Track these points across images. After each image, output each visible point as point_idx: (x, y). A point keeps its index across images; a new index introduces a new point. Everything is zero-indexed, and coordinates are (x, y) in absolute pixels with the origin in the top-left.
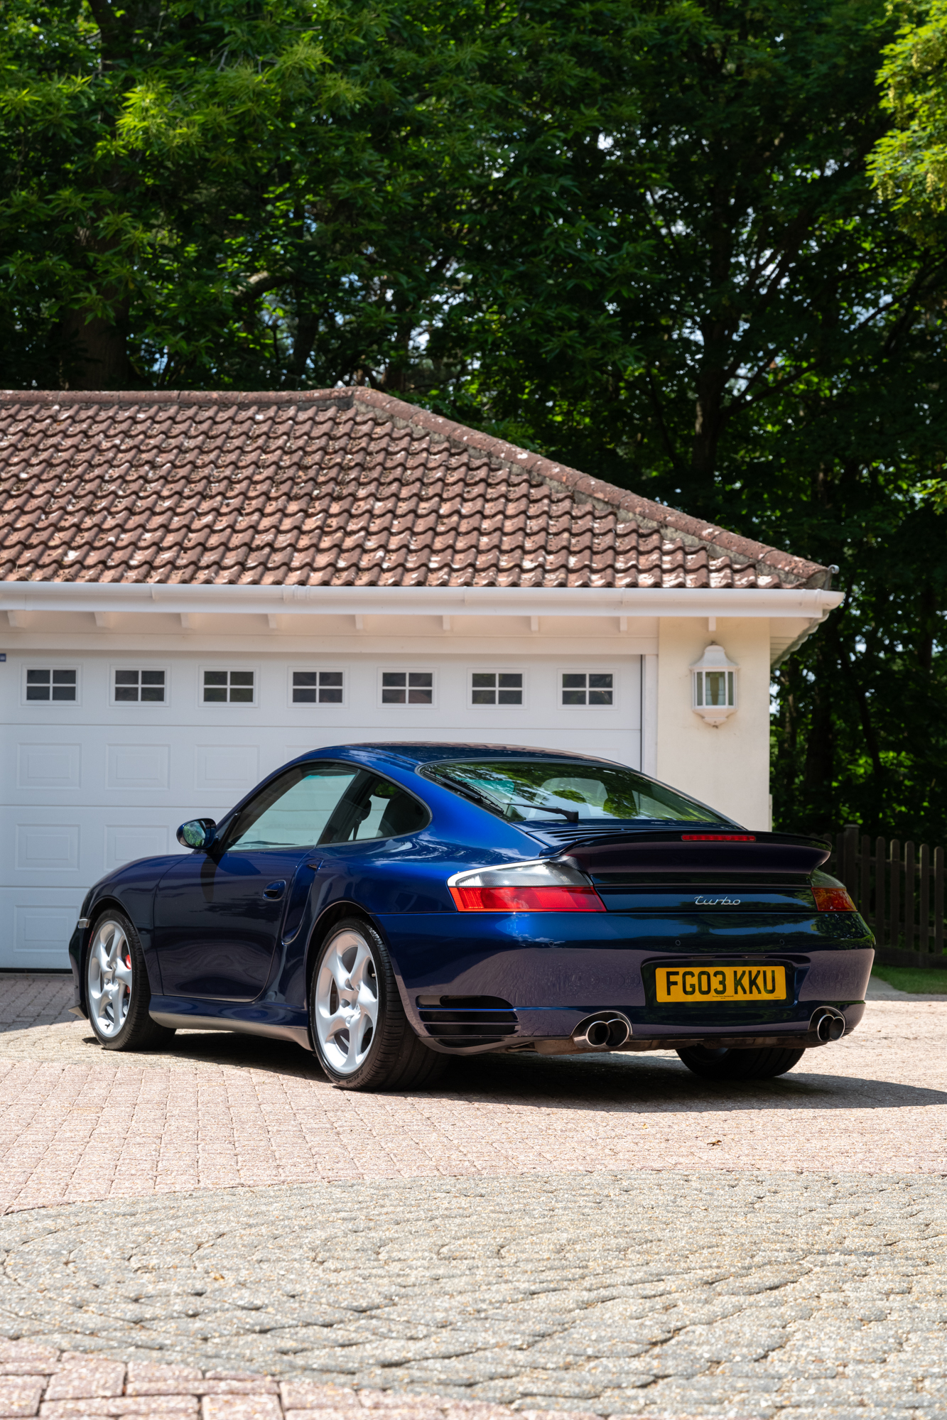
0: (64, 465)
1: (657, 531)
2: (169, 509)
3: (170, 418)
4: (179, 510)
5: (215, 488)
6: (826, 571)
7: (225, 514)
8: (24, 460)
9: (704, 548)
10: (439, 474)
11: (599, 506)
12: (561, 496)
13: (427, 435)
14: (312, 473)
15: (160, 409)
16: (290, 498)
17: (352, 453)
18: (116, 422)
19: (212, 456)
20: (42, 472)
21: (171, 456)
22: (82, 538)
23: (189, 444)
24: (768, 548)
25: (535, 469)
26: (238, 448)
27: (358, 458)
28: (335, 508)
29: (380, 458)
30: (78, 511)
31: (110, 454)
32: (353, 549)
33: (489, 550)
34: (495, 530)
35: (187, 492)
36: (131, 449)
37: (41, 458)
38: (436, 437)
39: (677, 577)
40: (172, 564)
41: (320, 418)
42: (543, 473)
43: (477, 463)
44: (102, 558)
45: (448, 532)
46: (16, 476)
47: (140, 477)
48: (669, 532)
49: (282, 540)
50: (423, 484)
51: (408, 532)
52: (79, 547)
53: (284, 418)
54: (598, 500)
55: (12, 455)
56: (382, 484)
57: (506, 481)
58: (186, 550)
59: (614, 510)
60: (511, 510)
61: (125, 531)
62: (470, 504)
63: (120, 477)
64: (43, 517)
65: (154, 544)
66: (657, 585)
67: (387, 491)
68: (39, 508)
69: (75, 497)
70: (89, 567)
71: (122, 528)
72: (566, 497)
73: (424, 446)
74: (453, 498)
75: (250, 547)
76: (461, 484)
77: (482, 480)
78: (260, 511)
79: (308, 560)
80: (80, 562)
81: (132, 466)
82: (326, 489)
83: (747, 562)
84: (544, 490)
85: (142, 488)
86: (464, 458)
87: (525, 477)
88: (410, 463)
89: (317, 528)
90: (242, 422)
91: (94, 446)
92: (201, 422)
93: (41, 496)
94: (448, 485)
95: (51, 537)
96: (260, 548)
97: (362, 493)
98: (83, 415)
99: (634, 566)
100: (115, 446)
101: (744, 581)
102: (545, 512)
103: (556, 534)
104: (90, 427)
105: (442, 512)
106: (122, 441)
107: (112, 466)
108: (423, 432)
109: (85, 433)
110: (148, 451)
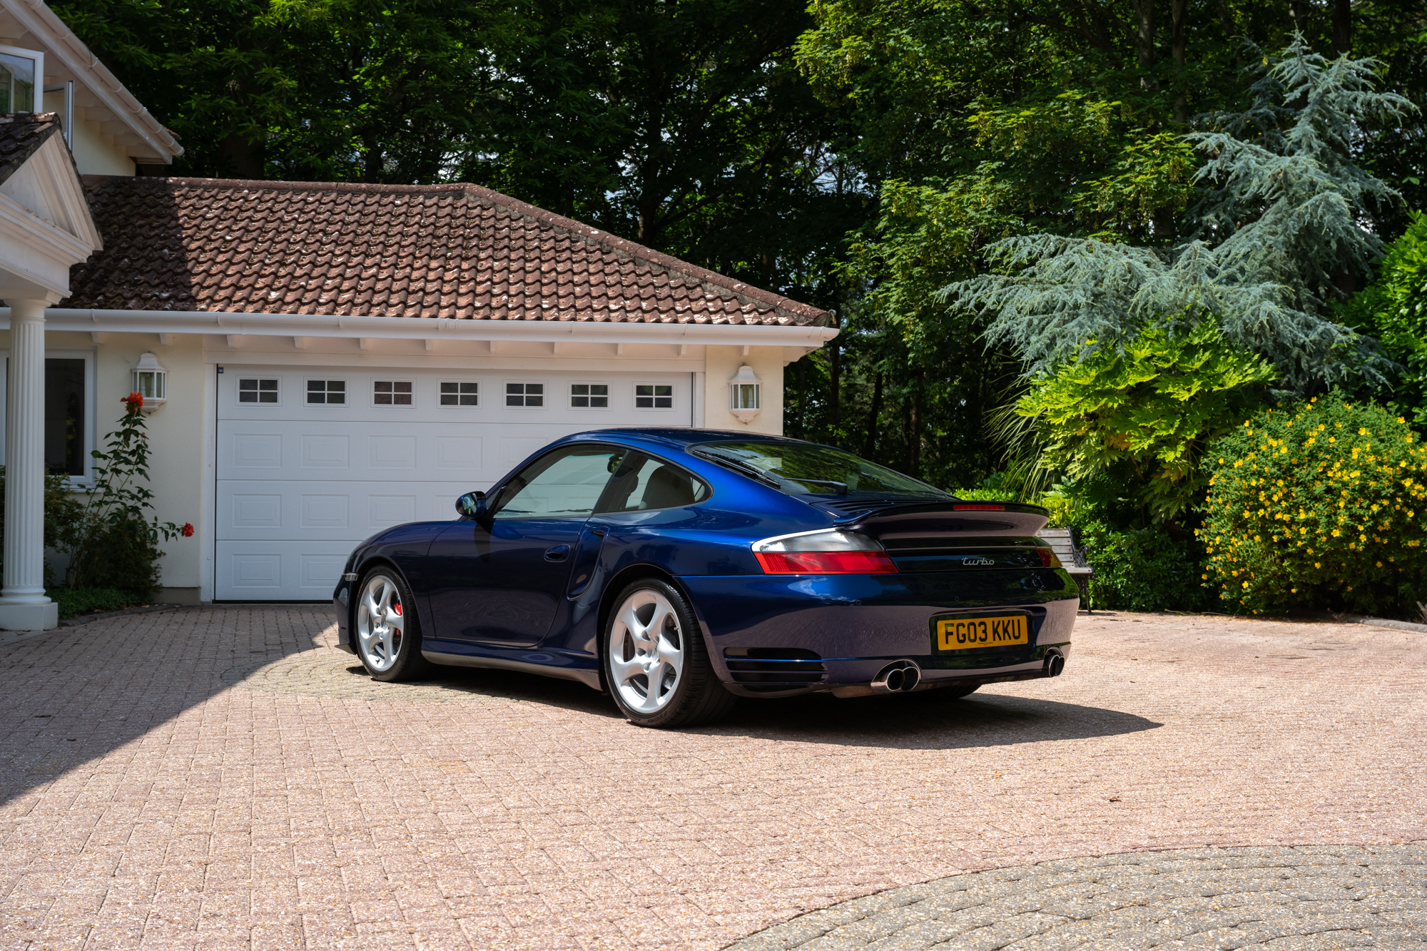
0: (258, 231)
2: (343, 263)
3: (332, 201)
4: (350, 264)
5: (375, 249)
6: (828, 314)
7: (385, 268)
8: (227, 227)
9: (735, 297)
10: (535, 244)
11: (655, 268)
12: (626, 260)
13: (522, 217)
14: (444, 240)
15: (323, 195)
16: (431, 257)
17: (469, 228)
18: (292, 203)
19: (368, 227)
20: (242, 236)
21: (337, 227)
22: (280, 282)
23: (348, 218)
24: (782, 297)
25: (604, 243)
26: (386, 222)
27: (476, 231)
28: (465, 265)
29: (491, 231)
30: (274, 263)
31: (292, 224)
32: (484, 294)
33: (583, 296)
34: (584, 283)
35: (353, 252)
36: (307, 221)
37: (240, 226)
38: (529, 218)
39: (721, 317)
40: (351, 302)
41: (442, 204)
42: (611, 244)
43: (561, 237)
44: (298, 297)
45: (550, 283)
46: (223, 237)
47: (317, 241)
48: (708, 286)
49: (431, 287)
50: (525, 250)
51: (521, 283)
52: (279, 289)
53: (416, 203)
54: (654, 263)
55: (217, 223)
56: (496, 250)
57: (585, 249)
58: (360, 292)
59: (666, 270)
60: (593, 269)
61: (312, 278)
62: (562, 264)
63: (301, 240)
64: (248, 267)
65: (335, 287)
66: (709, 321)
67: (500, 254)
68: (244, 260)
69: (270, 254)
70: (289, 304)
71: (309, 276)
72: (630, 261)
73: (521, 224)
74: (549, 260)
75: (408, 291)
76: (553, 250)
77: (567, 248)
78: (411, 265)
79: (452, 301)
80: (281, 299)
81: (309, 233)
82: (456, 252)
83: (767, 307)
84: (613, 256)
85: (320, 248)
86: (552, 233)
87: (598, 247)
88: (513, 236)
89: (455, 278)
90: (385, 205)
91: (279, 218)
92: (355, 205)
93: (244, 252)
94: (543, 251)
95: (256, 281)
96: (415, 292)
97: (482, 255)
98: (267, 197)
99: (689, 309)
100: (294, 219)
101: (769, 320)
102: (616, 271)
103: (628, 286)
104: (273, 206)
105: (543, 269)
106: (300, 215)
107: (294, 233)
108: (518, 215)
109: (270, 210)
110: (320, 223)
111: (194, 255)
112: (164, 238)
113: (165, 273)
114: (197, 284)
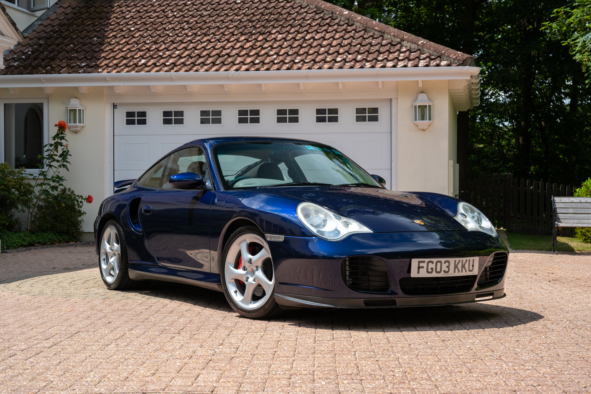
0: (151, 24)
1: (400, 43)
2: (189, 40)
3: (200, 3)
4: (193, 41)
5: (212, 31)
6: (472, 58)
7: (212, 42)
8: (134, 23)
9: (419, 50)
10: (309, 22)
11: (376, 33)
12: (361, 29)
13: (308, 6)
16: (242, 34)
17: (273, 15)
18: (178, 6)
19: (214, 18)
20: (141, 27)
21: (196, 19)
22: (149, 54)
23: (205, 13)
24: (447, 48)
25: (350, 18)
26: (225, 14)
27: (276, 17)
28: (260, 38)
29: (285, 16)
30: (150, 43)
31: (171, 19)
32: (264, 55)
33: (323, 54)
34: (328, 45)
35: (199, 33)
36: (181, 16)
37: (142, 21)
38: (311, 6)
39: (404, 63)
40: (184, 64)
42: (354, 19)
43: (327, 16)
44: (155, 62)
45: (307, 46)
46: (129, 29)
47: (181, 28)
48: (405, 43)
49: (234, 52)
50: (301, 26)
51: (289, 47)
52: (147, 58)
54: (376, 30)
55: (130, 20)
56: (284, 27)
57: (338, 24)
58: (191, 58)
59: (382, 34)
60: (337, 36)
61: (168, 50)
62: (320, 34)
63: (172, 28)
64: (136, 46)
65: (179, 55)
66: (394, 66)
67: (284, 30)
68: (134, 42)
69: (152, 37)
70: (149, 66)
72: (362, 30)
73: (306, 10)
74: (313, 32)
75: (219, 56)
76: (318, 26)
77: (327, 24)
78: (228, 40)
79: (242, 60)
80: (145, 64)
81: (179, 23)
82: (258, 30)
83: (437, 55)
84: (354, 27)
85: (181, 32)
86: (322, 15)
87: (346, 22)
88: (299, 18)
89: (251, 46)
90: (231, 4)
91: (165, 16)
92: (213, 4)
93: (137, 37)
94: (312, 26)
95: (136, 54)
96: (223, 56)
97: (274, 31)
98: (165, 3)
99: (386, 58)
100: (174, 15)
101: (434, 64)
102: (351, 37)
103: (355, 46)
104: (166, 8)
105: (306, 38)
106: (178, 13)
107: (170, 24)
108: (306, 5)
109: (163, 11)
110: (188, 17)
111: (109, 40)
112: (98, 31)
113: (89, 52)
114: (103, 57)
